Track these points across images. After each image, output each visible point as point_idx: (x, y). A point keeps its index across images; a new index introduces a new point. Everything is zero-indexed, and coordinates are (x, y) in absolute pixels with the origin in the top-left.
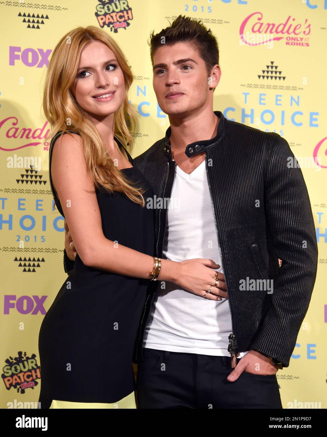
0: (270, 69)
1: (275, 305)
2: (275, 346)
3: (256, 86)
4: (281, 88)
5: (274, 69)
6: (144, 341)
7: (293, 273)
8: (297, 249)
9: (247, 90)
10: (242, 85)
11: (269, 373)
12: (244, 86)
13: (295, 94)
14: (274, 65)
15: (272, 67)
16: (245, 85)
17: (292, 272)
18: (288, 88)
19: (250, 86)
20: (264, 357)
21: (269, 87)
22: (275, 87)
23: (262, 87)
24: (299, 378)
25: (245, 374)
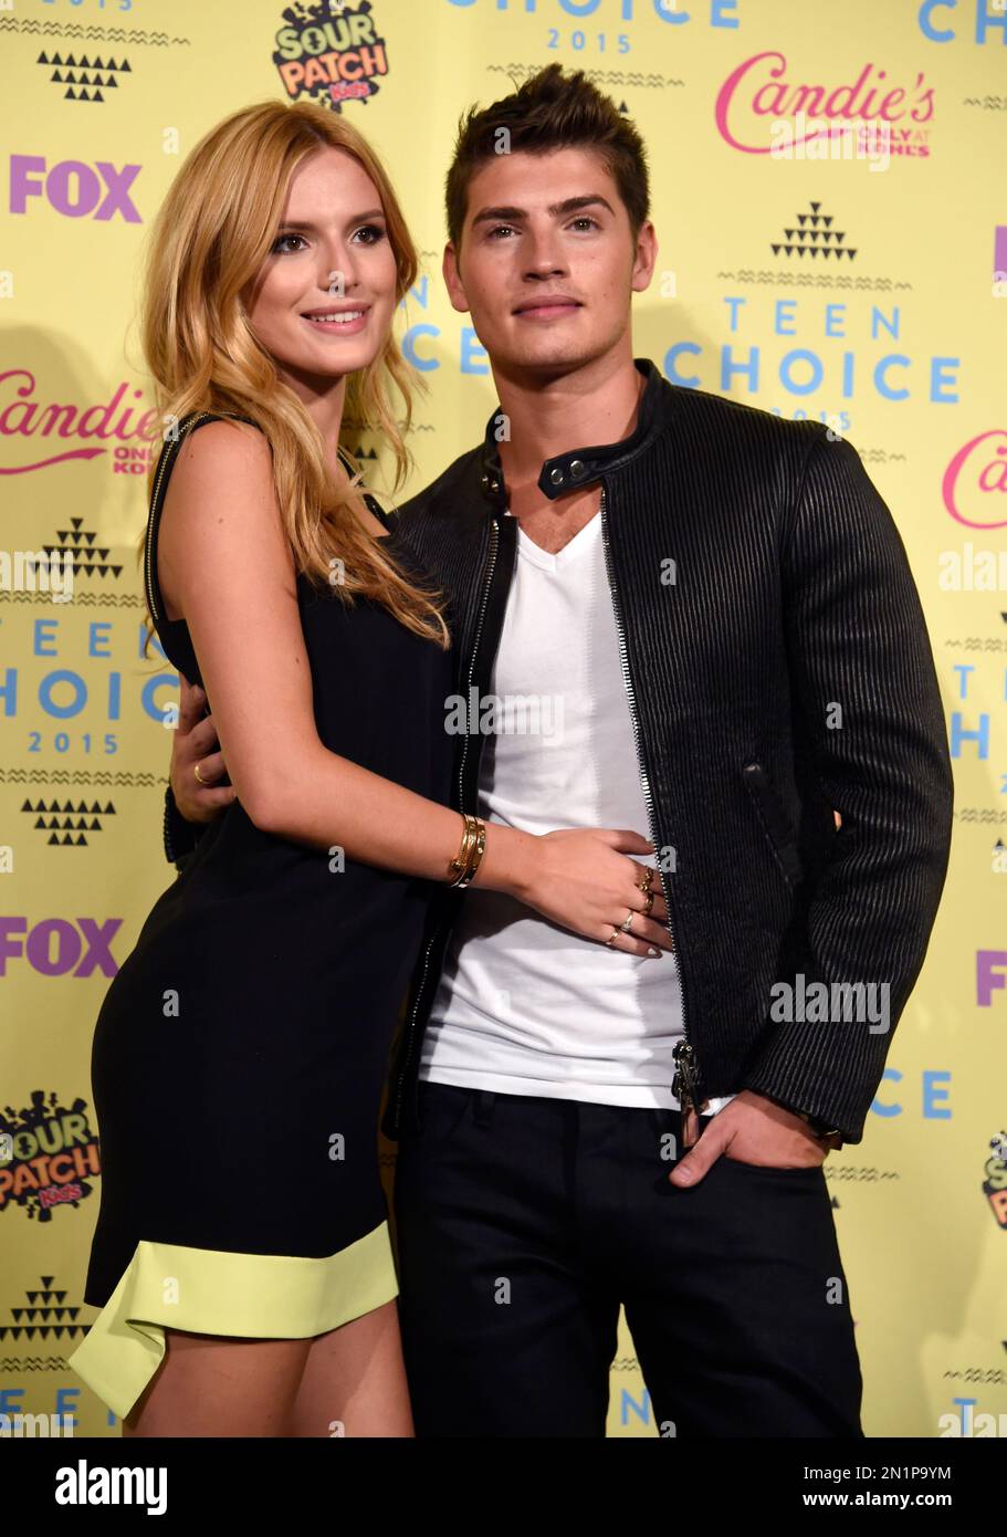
0: (808, 225)
1: (819, 951)
2: (817, 1079)
3: (765, 278)
4: (844, 282)
5: (821, 226)
6: (424, 1059)
7: (872, 852)
8: (886, 779)
9: (736, 289)
10: (722, 274)
11: (801, 1162)
12: (730, 278)
13: (886, 302)
14: (821, 212)
15: (815, 220)
16: (730, 275)
17: (871, 848)
18: (863, 283)
19: (745, 276)
20: (783, 1113)
21: (805, 280)
22: (824, 281)
23: (785, 279)
24: (898, 1177)
25: (726, 1165)
